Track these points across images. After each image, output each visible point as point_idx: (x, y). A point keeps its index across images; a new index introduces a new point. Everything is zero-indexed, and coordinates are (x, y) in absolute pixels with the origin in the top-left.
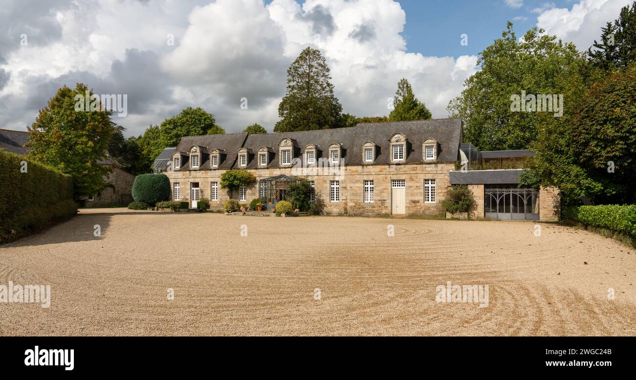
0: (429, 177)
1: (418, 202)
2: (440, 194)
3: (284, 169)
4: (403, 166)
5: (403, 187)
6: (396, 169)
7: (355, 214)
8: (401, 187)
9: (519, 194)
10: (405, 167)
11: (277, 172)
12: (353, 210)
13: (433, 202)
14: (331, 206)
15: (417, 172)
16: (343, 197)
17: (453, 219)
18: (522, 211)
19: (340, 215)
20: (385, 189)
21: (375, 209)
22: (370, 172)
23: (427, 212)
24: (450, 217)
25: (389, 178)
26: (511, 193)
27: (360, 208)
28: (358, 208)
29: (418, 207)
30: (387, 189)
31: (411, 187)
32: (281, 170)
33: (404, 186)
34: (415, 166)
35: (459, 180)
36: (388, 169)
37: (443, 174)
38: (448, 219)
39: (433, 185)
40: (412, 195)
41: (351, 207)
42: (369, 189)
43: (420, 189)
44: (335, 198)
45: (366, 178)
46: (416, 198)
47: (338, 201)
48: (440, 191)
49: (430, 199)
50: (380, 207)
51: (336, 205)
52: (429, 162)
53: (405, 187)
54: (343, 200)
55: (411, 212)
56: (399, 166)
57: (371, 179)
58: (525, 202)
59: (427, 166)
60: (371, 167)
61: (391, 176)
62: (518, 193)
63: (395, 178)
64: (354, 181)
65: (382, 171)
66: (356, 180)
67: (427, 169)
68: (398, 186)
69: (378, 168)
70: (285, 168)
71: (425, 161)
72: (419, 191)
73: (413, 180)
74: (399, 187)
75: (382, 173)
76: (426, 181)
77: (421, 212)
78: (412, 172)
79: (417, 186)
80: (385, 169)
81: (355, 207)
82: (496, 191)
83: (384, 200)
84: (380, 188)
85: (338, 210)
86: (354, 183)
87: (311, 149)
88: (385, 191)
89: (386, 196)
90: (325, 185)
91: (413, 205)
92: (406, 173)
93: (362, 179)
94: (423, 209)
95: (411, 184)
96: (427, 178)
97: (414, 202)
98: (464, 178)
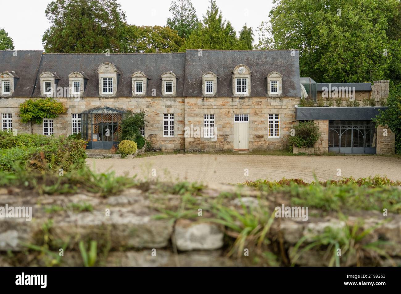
0: (274, 111)
1: (262, 137)
2: (284, 129)
3: (105, 100)
4: (246, 100)
5: (246, 122)
6: (239, 102)
7: (193, 150)
8: (244, 121)
9: (359, 130)
10: (249, 101)
11: (95, 103)
12: (192, 146)
13: (277, 137)
14: (164, 141)
15: (262, 106)
16: (179, 131)
17: (300, 154)
18: (361, 145)
19: (176, 152)
20: (227, 123)
21: (216, 144)
22: (211, 105)
23: (272, 147)
24: (297, 153)
25: (232, 112)
26: (352, 128)
27: (199, 144)
28: (197, 144)
29: (262, 142)
30: (230, 124)
31: (255, 122)
32: (102, 100)
33: (247, 120)
34: (260, 100)
35: (305, 116)
36: (231, 103)
37: (288, 109)
38: (296, 155)
39: (277, 120)
40: (256, 129)
41: (190, 143)
42: (209, 123)
43: (264, 123)
44: (169, 133)
45: (206, 112)
46: (260, 133)
47: (172, 136)
48: (285, 126)
49: (274, 134)
50: (222, 142)
51: (171, 141)
52: (274, 96)
53: (248, 122)
54: (178, 135)
55: (255, 147)
56: (243, 101)
57: (212, 113)
58: (364, 137)
59: (272, 100)
60: (212, 100)
61: (235, 110)
62: (358, 128)
63: (238, 112)
64: (193, 115)
65: (224, 105)
66: (194, 114)
67: (272, 104)
68: (240, 120)
69: (220, 101)
70: (106, 98)
71: (270, 95)
72: (263, 126)
73: (257, 114)
74: (242, 122)
75: (224, 107)
76: (271, 116)
77: (265, 147)
78: (256, 107)
79: (261, 121)
80: (228, 103)
81: (194, 142)
82: (339, 127)
83: (227, 135)
84: (222, 123)
85: (173, 146)
86: (193, 117)
87: (140, 77)
88: (228, 125)
89: (227, 130)
90: (158, 118)
91: (257, 140)
92: (250, 107)
93: (202, 113)
94: (267, 144)
95: (255, 119)
96: (271, 113)
97: (258, 137)
98: (310, 114)
